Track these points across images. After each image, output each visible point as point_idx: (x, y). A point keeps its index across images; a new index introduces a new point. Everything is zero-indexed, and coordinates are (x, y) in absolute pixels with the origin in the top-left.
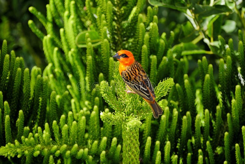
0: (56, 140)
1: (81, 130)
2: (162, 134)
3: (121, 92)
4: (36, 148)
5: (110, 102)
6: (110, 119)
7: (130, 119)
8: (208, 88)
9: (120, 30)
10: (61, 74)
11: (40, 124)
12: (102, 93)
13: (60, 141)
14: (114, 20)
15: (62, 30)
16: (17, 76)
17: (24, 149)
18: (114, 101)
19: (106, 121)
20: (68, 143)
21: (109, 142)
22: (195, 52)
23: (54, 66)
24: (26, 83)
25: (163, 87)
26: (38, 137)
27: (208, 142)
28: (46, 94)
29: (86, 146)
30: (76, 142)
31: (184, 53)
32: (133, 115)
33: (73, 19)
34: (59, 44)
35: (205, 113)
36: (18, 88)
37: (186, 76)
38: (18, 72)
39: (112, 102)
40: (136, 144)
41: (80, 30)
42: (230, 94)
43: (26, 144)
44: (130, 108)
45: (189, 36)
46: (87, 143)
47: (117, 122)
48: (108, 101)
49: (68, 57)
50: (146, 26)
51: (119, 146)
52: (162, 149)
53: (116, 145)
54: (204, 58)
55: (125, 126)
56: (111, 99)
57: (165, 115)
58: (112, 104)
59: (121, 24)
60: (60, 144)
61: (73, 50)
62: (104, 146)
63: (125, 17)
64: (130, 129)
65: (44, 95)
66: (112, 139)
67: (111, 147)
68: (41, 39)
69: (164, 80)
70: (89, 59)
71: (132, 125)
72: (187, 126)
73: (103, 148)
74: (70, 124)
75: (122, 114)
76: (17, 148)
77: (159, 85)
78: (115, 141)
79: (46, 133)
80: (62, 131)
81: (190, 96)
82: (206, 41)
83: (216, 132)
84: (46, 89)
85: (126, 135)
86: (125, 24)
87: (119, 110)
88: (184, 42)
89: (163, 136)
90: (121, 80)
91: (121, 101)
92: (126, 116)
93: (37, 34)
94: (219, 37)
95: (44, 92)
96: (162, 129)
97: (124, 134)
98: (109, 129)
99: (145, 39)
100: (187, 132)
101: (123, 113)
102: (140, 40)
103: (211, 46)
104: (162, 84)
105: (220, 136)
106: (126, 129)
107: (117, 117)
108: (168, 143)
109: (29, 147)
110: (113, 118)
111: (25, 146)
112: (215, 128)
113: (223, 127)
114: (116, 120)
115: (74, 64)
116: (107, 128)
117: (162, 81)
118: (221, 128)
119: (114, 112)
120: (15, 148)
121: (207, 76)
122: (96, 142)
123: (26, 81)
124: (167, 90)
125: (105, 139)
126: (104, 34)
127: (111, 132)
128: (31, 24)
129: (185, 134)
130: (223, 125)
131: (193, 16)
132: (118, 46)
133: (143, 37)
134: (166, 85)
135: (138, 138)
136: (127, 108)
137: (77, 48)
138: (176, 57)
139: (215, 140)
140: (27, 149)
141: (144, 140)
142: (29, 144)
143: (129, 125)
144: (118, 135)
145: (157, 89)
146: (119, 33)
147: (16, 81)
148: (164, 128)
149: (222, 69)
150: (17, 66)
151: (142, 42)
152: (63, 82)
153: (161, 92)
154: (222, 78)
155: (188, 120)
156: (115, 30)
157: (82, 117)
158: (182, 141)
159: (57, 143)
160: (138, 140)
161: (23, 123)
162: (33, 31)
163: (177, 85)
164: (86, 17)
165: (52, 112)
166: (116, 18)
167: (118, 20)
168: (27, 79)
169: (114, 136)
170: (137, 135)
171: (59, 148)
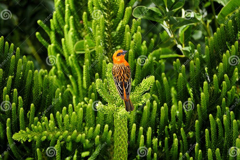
0: (59, 128)
1: (80, 119)
2: (145, 121)
3: (112, 87)
4: (43, 134)
5: (104, 96)
6: (104, 110)
7: (120, 109)
8: (181, 84)
9: (110, 38)
10: (62, 75)
11: (47, 115)
12: (97, 88)
13: (62, 128)
14: (106, 31)
15: (63, 40)
16: (28, 76)
17: (33, 135)
18: (107, 95)
19: (101, 111)
20: (69, 129)
21: (102, 128)
22: (170, 55)
23: (56, 68)
24: (36, 82)
25: (146, 84)
26: (45, 125)
27: (182, 129)
28: (52, 91)
29: (84, 132)
30: (75, 129)
31: (162, 56)
32: (122, 106)
33: (72, 31)
34: (61, 51)
35: (179, 104)
36: (29, 86)
37: (163, 74)
38: (29, 74)
39: (105, 96)
40: (125, 129)
41: (77, 40)
42: (199, 89)
43: (35, 131)
44: (120, 101)
45: (165, 42)
46: (84, 130)
47: (110, 112)
48: (103, 95)
49: (69, 61)
50: (132, 35)
51: (110, 131)
52: (145, 133)
53: (108, 131)
54: (178, 60)
55: (116, 115)
56: (105, 94)
57: (147, 106)
58: (105, 97)
59: (111, 34)
60: (63, 130)
61: (72, 55)
62: (98, 131)
63: (114, 28)
64: (121, 117)
65: (50, 91)
66: (104, 126)
67: (104, 132)
68: (46, 47)
69: (147, 78)
70: (86, 62)
71: (122, 114)
72: (164, 115)
73: (97, 134)
74: (70, 114)
75: (114, 106)
76: (28, 134)
77: (143, 82)
78: (106, 127)
79: (51, 122)
80: (64, 120)
81: (168, 90)
82: (179, 46)
83: (188, 120)
84: (52, 87)
85: (117, 123)
86: (114, 34)
87: (111, 102)
88: (162, 47)
89: (145, 123)
90: (112, 78)
91: (113, 95)
92: (117, 107)
93: (43, 43)
94: (190, 42)
95: (50, 89)
96: (145, 117)
97: (116, 121)
98: (102, 118)
99: (131, 45)
100: (165, 119)
101: (114, 104)
102: (127, 46)
103: (183, 50)
104: (145, 81)
105: (191, 123)
106: (117, 117)
107: (110, 108)
108: (150, 128)
109: (38, 133)
110: (107, 108)
111: (34, 132)
112: (187, 116)
113: (194, 116)
114: (109, 110)
115: (73, 67)
116: (100, 117)
117: (145, 79)
118: (192, 116)
119: (107, 104)
120: (26, 134)
121: (181, 74)
122: (91, 128)
123: (35, 80)
124: (150, 86)
125: (98, 126)
126: (98, 41)
127: (104, 121)
128: (38, 35)
129: (163, 122)
130: (194, 114)
131: (168, 26)
132: (109, 52)
133: (130, 44)
134: (149, 81)
135: (126, 124)
136: (118, 100)
137: (75, 54)
138: (155, 60)
139: (187, 126)
140: (36, 135)
141: (130, 126)
142: (37, 131)
143: (120, 114)
144: (109, 123)
145: (142, 85)
146: (109, 41)
147: (27, 80)
148: (146, 116)
149: (192, 69)
150: (28, 68)
151: (128, 47)
152: (64, 81)
153: (145, 88)
154: (192, 76)
155: (165, 110)
156: (106, 38)
157: (80, 108)
158: (161, 127)
159: (60, 129)
160: (126, 127)
161: (34, 114)
162: (40, 40)
163: (157, 81)
164: (82, 29)
165: (57, 105)
166: (107, 29)
167: (108, 31)
168: (36, 78)
169: (106, 123)
170: (126, 123)
171: (62, 134)
